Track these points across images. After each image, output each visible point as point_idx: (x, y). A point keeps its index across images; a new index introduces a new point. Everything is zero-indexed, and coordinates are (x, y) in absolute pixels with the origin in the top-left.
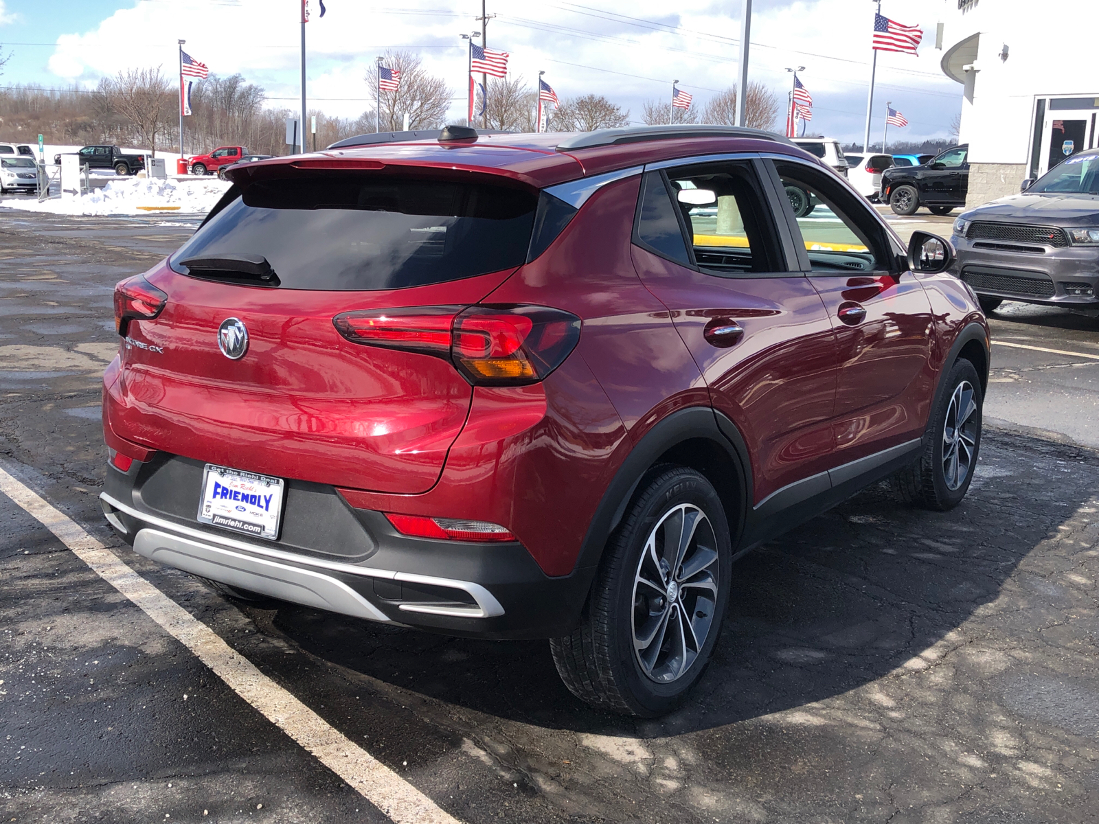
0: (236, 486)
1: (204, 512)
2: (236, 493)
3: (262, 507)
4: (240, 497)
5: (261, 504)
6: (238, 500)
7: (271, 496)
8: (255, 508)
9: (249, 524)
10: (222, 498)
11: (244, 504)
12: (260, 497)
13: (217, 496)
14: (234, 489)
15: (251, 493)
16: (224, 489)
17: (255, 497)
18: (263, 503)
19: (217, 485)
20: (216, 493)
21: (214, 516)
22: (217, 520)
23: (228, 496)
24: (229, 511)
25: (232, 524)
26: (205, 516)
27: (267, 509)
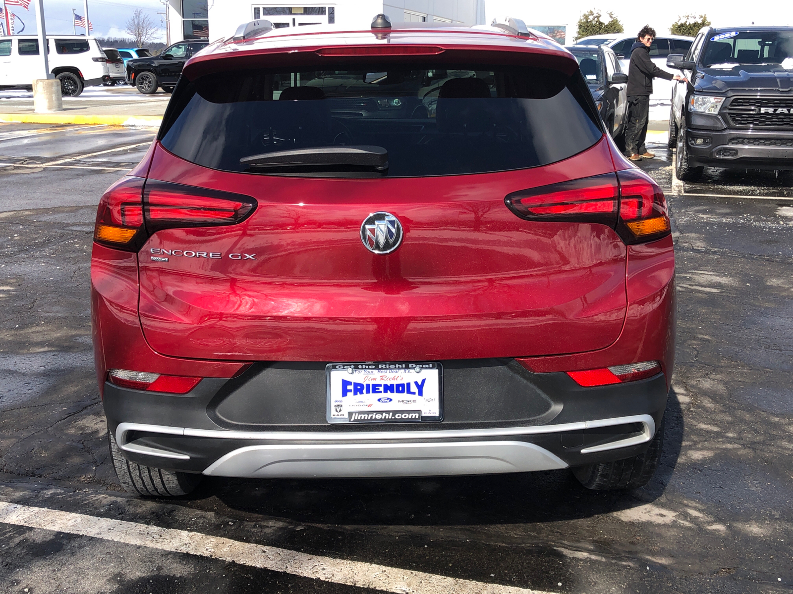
0: (374, 379)
1: (333, 412)
2: (374, 386)
3: (414, 393)
4: (381, 389)
5: (412, 390)
6: (381, 392)
7: (424, 381)
8: (405, 396)
9: (402, 412)
10: (355, 394)
11: (389, 394)
12: (409, 384)
13: (348, 393)
14: (371, 383)
15: (395, 383)
16: (356, 385)
17: (403, 385)
18: (414, 388)
19: (345, 383)
20: (345, 392)
21: (350, 414)
22: (355, 417)
23: (364, 391)
24: (370, 406)
25: (379, 416)
26: (335, 416)
27: (421, 394)
